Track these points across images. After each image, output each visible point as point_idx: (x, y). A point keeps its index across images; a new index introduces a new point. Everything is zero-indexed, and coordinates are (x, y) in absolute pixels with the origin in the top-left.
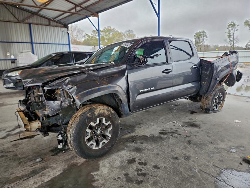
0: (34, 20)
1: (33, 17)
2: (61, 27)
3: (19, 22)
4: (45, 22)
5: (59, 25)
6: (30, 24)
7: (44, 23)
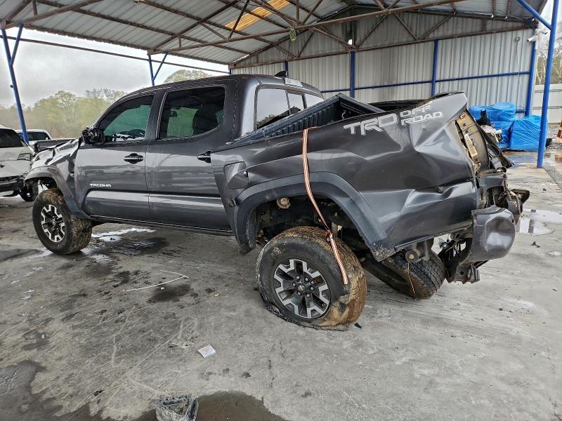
0: (447, 30)
1: (446, 24)
2: (513, 29)
3: (415, 41)
4: (474, 25)
5: (510, 25)
6: (436, 41)
7: (469, 30)
